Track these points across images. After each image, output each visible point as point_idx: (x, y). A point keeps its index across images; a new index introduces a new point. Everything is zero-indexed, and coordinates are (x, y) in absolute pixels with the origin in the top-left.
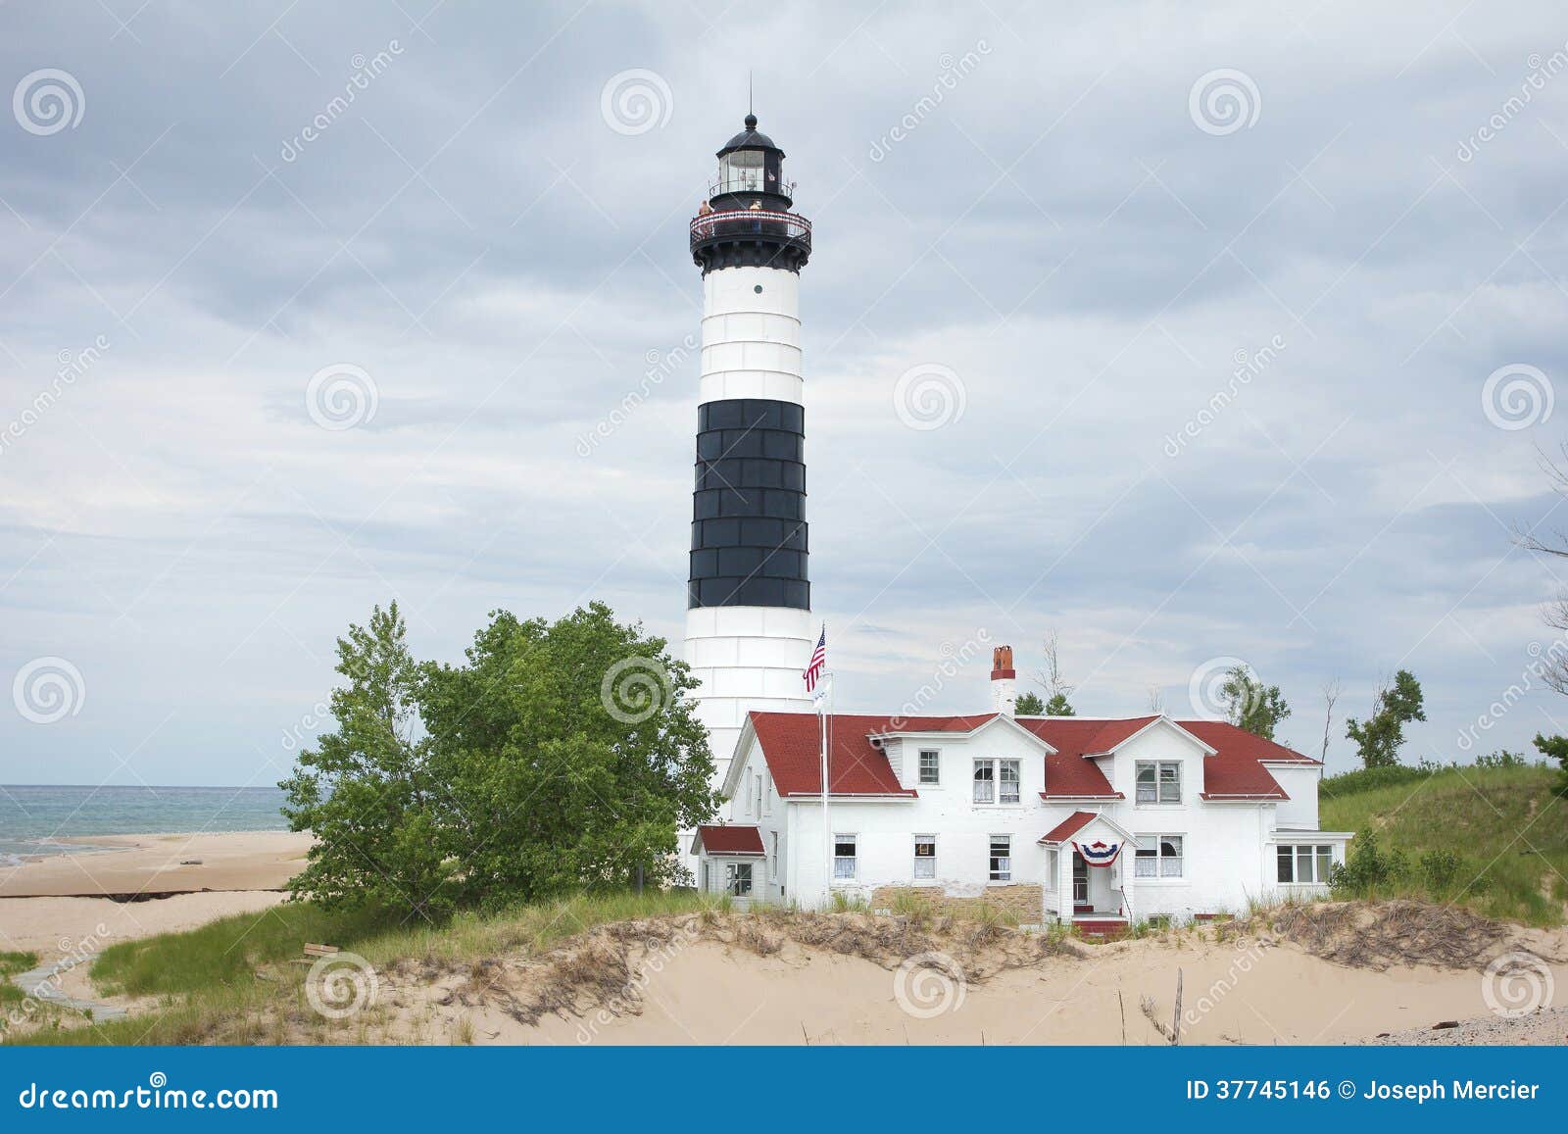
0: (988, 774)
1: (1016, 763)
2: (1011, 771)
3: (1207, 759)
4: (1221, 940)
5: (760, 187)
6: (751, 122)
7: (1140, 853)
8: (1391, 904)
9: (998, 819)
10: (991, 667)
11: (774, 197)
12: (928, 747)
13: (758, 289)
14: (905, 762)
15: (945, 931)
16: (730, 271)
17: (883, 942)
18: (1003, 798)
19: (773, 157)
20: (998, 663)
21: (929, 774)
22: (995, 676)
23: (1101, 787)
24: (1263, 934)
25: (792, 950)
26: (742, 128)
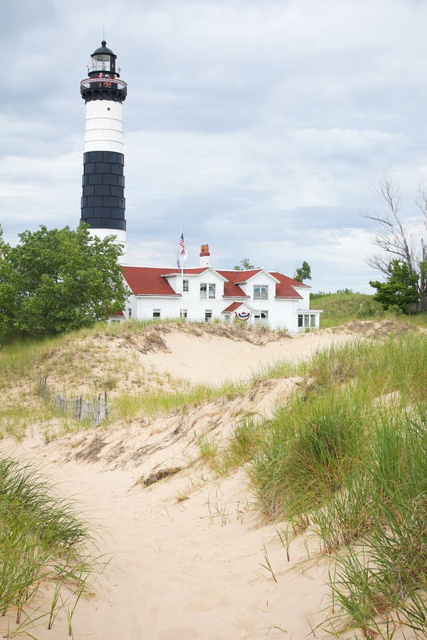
0: (205, 289)
1: (214, 285)
2: (212, 287)
3: (277, 285)
4: (334, 332)
5: (108, 69)
6: (104, 43)
7: (256, 317)
8: (384, 321)
9: (208, 305)
10: (200, 252)
11: (112, 73)
12: (186, 279)
13: (109, 109)
14: (177, 284)
15: (250, 330)
16: (98, 101)
17: (232, 333)
18: (210, 297)
19: (113, 57)
20: (203, 250)
21: (186, 289)
22: (201, 255)
23: (242, 294)
24: (347, 331)
25: (206, 335)
26: (101, 46)
